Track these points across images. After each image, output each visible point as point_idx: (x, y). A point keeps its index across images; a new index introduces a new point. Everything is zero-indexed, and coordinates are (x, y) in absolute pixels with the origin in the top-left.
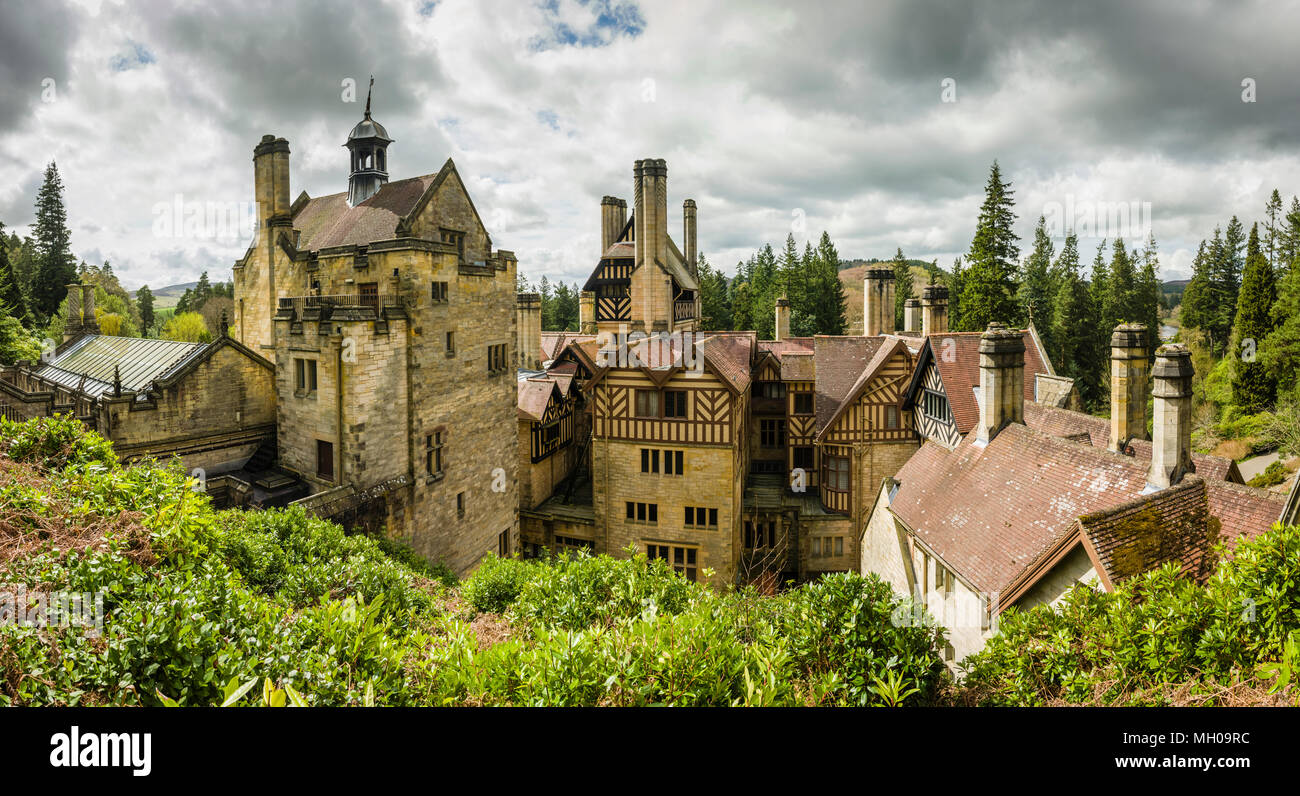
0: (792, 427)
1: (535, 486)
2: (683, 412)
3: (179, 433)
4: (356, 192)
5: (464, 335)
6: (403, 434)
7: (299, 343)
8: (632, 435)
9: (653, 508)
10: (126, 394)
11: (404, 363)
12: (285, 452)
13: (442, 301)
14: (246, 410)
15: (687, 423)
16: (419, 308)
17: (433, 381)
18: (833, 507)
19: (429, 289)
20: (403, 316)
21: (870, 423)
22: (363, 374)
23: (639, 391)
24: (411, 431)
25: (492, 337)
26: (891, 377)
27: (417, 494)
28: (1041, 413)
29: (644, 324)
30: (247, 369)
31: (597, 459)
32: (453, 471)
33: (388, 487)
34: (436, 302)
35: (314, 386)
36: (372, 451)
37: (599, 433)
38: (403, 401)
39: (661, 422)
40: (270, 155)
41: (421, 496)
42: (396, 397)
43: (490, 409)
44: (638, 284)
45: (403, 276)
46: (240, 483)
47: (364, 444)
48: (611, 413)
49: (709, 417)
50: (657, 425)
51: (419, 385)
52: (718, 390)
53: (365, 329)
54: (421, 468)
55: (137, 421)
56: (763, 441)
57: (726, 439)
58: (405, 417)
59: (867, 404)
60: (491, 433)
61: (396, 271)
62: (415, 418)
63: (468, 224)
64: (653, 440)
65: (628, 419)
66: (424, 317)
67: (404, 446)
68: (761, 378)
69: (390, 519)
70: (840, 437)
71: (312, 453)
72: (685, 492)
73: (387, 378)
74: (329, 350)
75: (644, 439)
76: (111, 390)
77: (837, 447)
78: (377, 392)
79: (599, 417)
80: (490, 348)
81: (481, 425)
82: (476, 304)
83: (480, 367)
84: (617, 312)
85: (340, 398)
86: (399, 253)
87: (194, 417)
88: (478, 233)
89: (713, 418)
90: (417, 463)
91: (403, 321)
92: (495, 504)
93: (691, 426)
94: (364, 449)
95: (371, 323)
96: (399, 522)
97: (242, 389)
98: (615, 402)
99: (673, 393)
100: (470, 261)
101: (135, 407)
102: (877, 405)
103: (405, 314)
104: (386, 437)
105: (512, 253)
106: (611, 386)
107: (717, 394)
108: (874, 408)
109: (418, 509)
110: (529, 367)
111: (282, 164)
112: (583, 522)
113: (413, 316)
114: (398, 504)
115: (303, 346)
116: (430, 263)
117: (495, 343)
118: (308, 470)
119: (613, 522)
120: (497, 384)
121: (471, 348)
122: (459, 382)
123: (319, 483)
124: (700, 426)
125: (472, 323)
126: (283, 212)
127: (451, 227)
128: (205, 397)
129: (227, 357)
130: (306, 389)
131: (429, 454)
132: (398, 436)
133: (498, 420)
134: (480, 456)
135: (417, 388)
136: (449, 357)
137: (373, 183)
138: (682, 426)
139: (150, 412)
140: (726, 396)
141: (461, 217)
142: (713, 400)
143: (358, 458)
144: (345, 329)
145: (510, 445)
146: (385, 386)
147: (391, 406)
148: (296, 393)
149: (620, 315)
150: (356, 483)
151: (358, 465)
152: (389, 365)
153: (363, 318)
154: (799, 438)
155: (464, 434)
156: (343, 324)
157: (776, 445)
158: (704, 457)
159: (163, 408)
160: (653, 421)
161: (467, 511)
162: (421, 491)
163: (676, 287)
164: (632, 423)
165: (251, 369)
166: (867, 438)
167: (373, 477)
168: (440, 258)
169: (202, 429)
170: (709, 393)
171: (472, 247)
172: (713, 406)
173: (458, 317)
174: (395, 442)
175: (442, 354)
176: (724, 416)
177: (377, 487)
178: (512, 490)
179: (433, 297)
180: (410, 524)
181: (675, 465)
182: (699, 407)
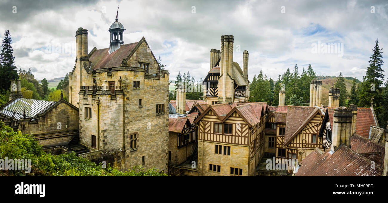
0: (278, 140)
1: (179, 157)
2: (231, 132)
3: (45, 132)
4: (111, 48)
5: (146, 100)
6: (121, 133)
7: (86, 102)
8: (212, 140)
9: (219, 167)
10: (27, 118)
11: (122, 110)
12: (82, 139)
13: (137, 88)
14: (69, 125)
15: (232, 136)
16: (128, 90)
17: (133, 116)
18: (290, 173)
19: (132, 84)
20: (122, 93)
21: (305, 141)
22: (106, 113)
23: (215, 123)
24: (124, 133)
25: (158, 101)
26: (315, 123)
27: (126, 155)
28: (366, 142)
29: (222, 98)
30: (70, 111)
31: (199, 148)
32: (141, 148)
33: (115, 151)
34: (135, 88)
35: (91, 117)
36: (109, 139)
37: (200, 138)
38: (122, 123)
39: (223, 135)
40: (81, 35)
41: (128, 156)
42: (119, 121)
43: (156, 127)
44: (221, 83)
45: (123, 79)
46: (65, 148)
47: (106, 136)
48: (205, 131)
49: (240, 135)
50: (221, 136)
51: (128, 117)
52: (244, 124)
53: (107, 97)
54: (128, 146)
55: (31, 127)
56: (269, 145)
57: (246, 143)
58: (122, 128)
59: (304, 133)
60: (157, 136)
61: (120, 77)
62: (126, 129)
63: (151, 60)
64: (219, 142)
65: (211, 133)
66: (130, 94)
67: (122, 138)
68: (269, 121)
69: (115, 162)
70: (293, 145)
71: (90, 139)
72: (231, 162)
73: (115, 114)
74: (95, 105)
75: (216, 141)
76: (22, 117)
77: (292, 149)
78: (111, 119)
79: (201, 132)
80: (157, 105)
81: (153, 133)
82: (151, 89)
83: (154, 111)
84: (214, 93)
85: (98, 121)
86: (121, 71)
87: (51, 126)
88: (155, 63)
89: (242, 135)
90: (126, 144)
91: (122, 95)
92: (158, 161)
93: (234, 137)
94: (106, 138)
95: (109, 96)
96: (119, 164)
97: (68, 117)
98: (206, 126)
99: (227, 124)
100: (151, 74)
101: (31, 122)
102: (309, 134)
103: (123, 93)
104: (115, 135)
105: (168, 71)
106: (205, 121)
107: (244, 126)
108: (307, 135)
109: (127, 160)
110: (181, 112)
111: (85, 38)
112: (194, 170)
113: (125, 93)
114: (119, 158)
115: (88, 103)
116: (133, 75)
117: (161, 103)
118: (89, 145)
119: (205, 171)
120: (160, 118)
121: (149, 105)
122: (144, 117)
123: (92, 149)
124: (237, 138)
125: (150, 96)
126: (85, 55)
127: (143, 61)
128: (55, 120)
129: (62, 106)
130: (88, 118)
131: (131, 142)
132: (119, 135)
133: (160, 131)
134: (152, 144)
135: (127, 118)
136: (140, 108)
137: (117, 45)
138: (230, 137)
139: (36, 125)
140: (247, 127)
141: (148, 57)
142: (242, 128)
143: (104, 141)
144: (100, 97)
145: (165, 140)
146: (115, 117)
147: (117, 124)
148: (85, 119)
149: (215, 94)
150: (103, 150)
151: (104, 144)
152: (116, 110)
153: (106, 94)
154: (281, 145)
155: (146, 135)
156: (100, 95)
157: (271, 147)
158: (238, 149)
159: (40, 123)
160: (220, 135)
161: (146, 163)
162: (128, 154)
163: (235, 85)
164: (212, 135)
165: (71, 111)
166: (304, 146)
167: (109, 148)
168: (137, 73)
169: (54, 130)
170: (241, 125)
171: (152, 69)
172: (242, 130)
173: (144, 94)
174: (118, 137)
175: (137, 107)
176: (246, 134)
177: (111, 151)
178: (166, 157)
179: (134, 87)
180: (123, 165)
181: (227, 151)
182: (237, 131)
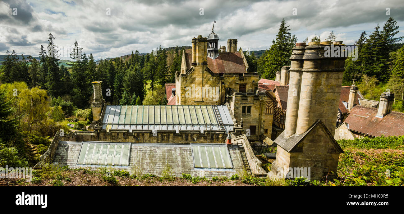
7: (245, 102)
45: (256, 82)
52: (270, 101)
61: (253, 81)
74: (257, 104)
85: (260, 115)
86: (255, 77)
89: (269, 108)
115: (247, 103)
130: (246, 113)
140: (272, 103)
142: (269, 104)
144: (264, 98)
148: (242, 115)
170: (268, 102)
172: (269, 105)
176: (272, 107)
